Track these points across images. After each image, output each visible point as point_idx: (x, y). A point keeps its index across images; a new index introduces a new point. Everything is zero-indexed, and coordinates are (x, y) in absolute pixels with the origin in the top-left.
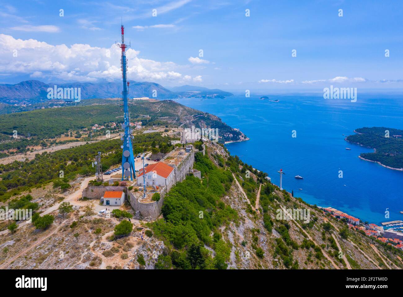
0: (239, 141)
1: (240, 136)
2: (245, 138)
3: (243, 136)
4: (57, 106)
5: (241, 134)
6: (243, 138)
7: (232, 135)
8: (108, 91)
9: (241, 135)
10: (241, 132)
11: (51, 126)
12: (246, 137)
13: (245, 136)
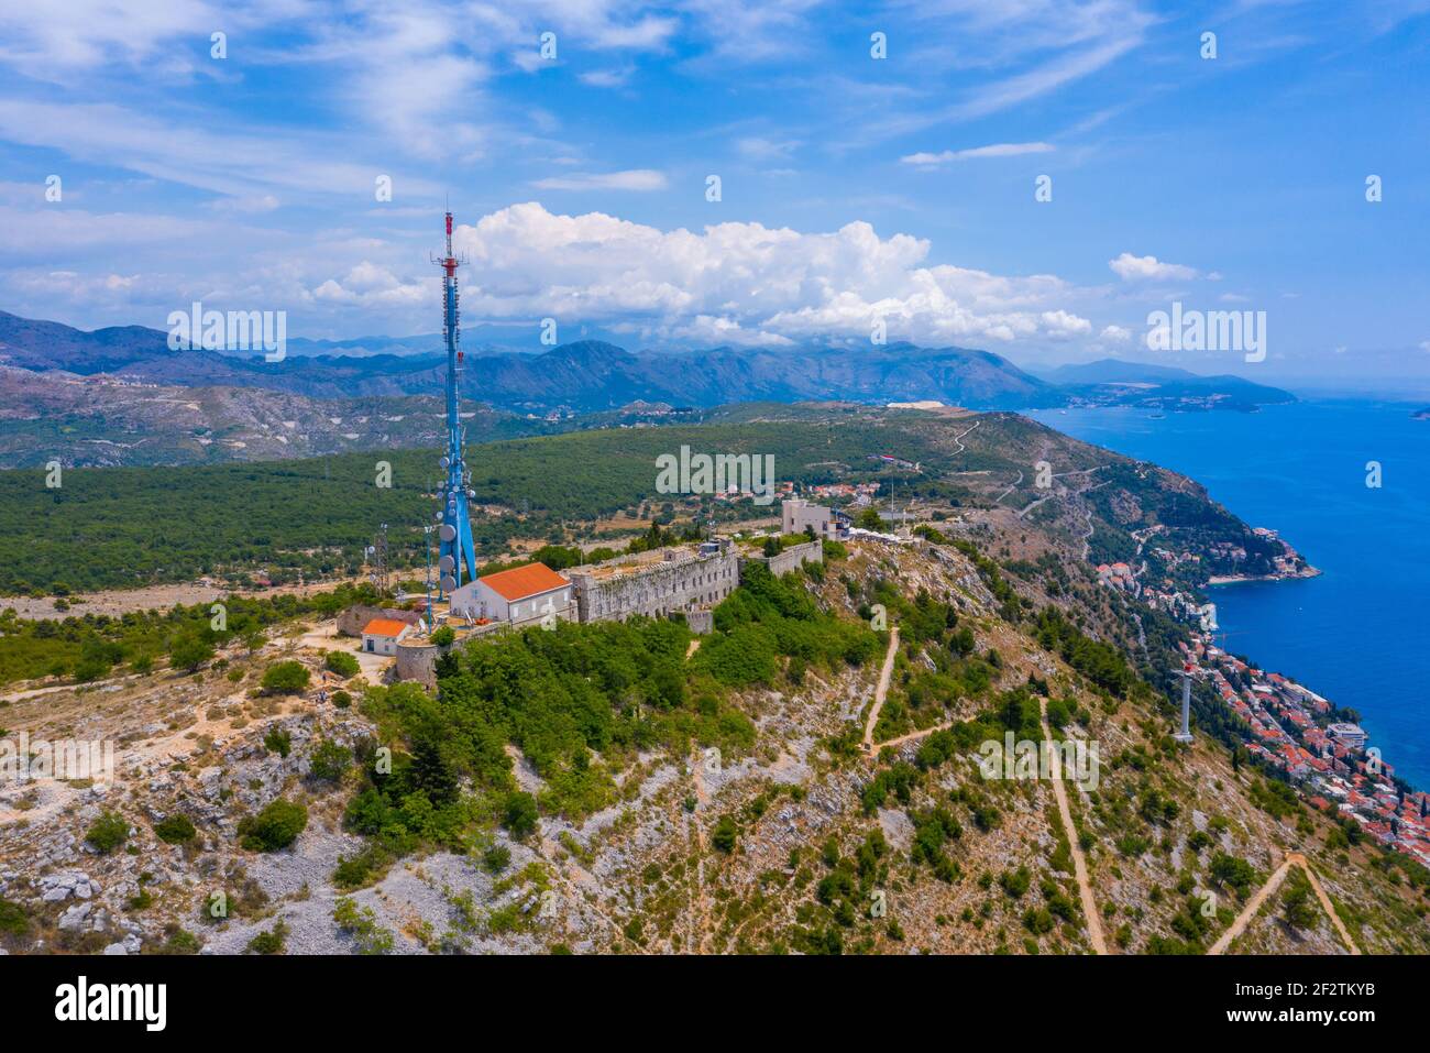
0: (1273, 578)
1: (1279, 560)
2: (1299, 567)
3: (1289, 561)
4: (645, 421)
5: (1281, 552)
6: (1290, 569)
7: (1243, 553)
8: (820, 377)
9: (1285, 553)
10: (1285, 545)
11: (596, 483)
12: (1306, 566)
13: (1302, 558)
